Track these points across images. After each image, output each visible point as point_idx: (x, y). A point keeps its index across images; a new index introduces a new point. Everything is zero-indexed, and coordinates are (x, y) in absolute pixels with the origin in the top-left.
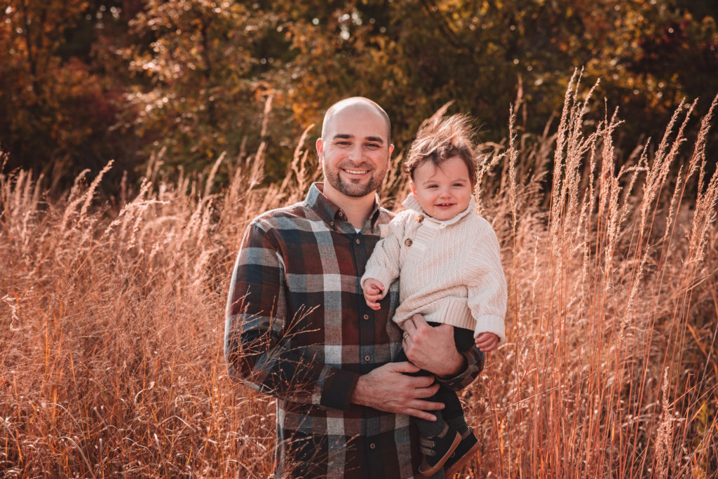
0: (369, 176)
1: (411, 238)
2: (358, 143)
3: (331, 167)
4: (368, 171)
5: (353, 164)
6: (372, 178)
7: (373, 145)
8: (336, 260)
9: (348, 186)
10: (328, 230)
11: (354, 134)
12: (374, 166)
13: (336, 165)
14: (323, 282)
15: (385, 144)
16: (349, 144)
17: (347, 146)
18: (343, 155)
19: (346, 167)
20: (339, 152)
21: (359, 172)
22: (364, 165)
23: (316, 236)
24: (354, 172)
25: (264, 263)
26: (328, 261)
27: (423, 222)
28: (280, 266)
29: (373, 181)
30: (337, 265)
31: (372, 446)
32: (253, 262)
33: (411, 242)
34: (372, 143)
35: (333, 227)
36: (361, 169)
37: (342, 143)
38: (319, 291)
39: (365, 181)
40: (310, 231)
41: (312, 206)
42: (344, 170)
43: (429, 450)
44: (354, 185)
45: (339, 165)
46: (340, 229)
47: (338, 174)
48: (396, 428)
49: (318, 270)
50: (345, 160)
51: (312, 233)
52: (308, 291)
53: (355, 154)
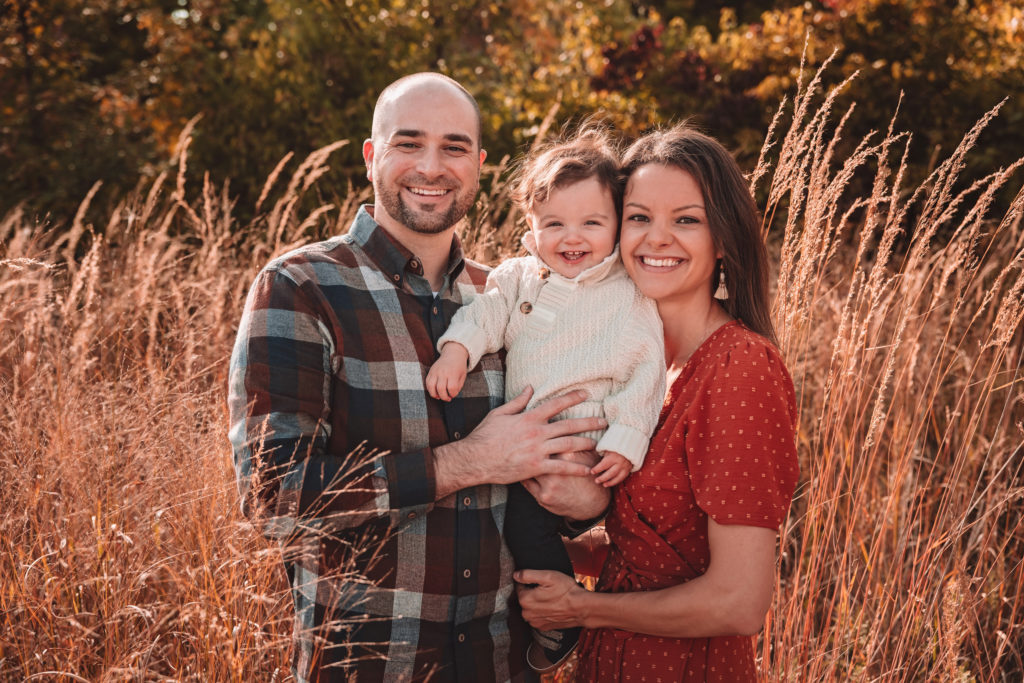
0: (450, 198)
1: (530, 300)
2: (432, 146)
3: (387, 182)
4: (448, 191)
5: (424, 179)
6: (455, 203)
7: (455, 149)
8: (410, 339)
9: (416, 216)
10: (392, 287)
11: (426, 130)
12: (459, 183)
13: (395, 181)
14: (394, 374)
15: (475, 147)
16: (417, 146)
17: (414, 149)
18: (406, 164)
19: (412, 184)
20: (402, 158)
21: (434, 193)
22: (441, 181)
23: (374, 297)
24: (426, 193)
25: (298, 336)
26: (398, 341)
27: (547, 279)
28: (325, 343)
29: (457, 206)
30: (412, 347)
31: (461, 638)
32: (280, 334)
33: (530, 307)
34: (453, 145)
35: (399, 284)
36: (436, 187)
37: (407, 145)
38: (391, 389)
39: (443, 208)
40: (363, 289)
41: (362, 245)
42: (409, 188)
43: (553, 643)
44: (426, 213)
45: (400, 180)
46: (409, 287)
47: (399, 195)
48: (496, 611)
49: (385, 355)
50: (411, 173)
51: (367, 293)
52: (375, 387)
53: (427, 163)
